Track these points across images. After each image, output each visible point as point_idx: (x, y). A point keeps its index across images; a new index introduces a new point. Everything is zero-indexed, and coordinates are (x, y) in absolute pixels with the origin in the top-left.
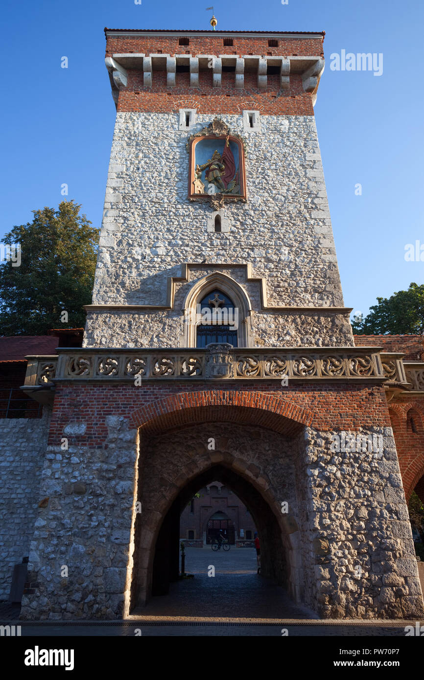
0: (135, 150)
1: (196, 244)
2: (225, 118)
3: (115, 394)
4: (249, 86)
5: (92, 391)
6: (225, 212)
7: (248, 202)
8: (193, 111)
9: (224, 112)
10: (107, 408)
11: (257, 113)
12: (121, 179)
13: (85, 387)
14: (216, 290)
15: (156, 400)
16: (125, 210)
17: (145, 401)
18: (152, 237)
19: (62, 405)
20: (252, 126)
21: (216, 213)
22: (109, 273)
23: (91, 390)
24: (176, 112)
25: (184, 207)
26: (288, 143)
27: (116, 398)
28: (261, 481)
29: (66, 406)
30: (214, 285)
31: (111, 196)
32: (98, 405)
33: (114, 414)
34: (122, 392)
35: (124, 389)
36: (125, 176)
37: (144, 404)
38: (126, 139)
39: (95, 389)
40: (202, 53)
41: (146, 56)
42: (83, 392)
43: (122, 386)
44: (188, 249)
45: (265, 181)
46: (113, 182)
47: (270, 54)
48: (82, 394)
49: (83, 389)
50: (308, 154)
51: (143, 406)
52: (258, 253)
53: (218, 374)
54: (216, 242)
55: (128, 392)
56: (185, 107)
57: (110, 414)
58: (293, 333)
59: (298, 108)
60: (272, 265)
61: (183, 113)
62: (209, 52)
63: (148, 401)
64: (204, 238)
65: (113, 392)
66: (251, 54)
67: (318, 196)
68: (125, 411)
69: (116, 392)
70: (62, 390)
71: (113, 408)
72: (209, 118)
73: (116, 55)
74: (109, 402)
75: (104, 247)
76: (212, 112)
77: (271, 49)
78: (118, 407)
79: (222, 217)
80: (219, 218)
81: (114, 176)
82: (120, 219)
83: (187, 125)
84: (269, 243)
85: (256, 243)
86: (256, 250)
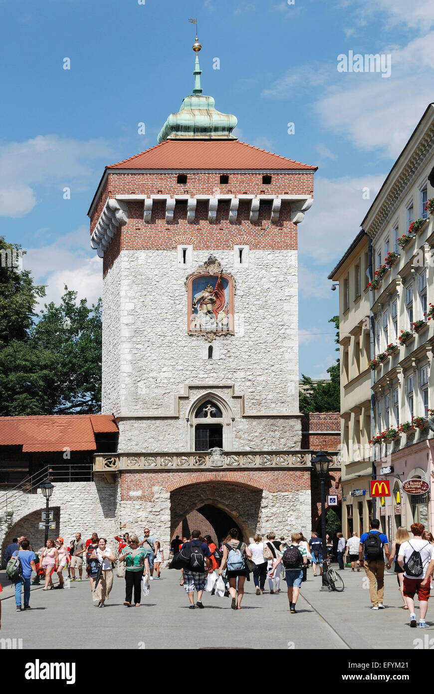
0: (141, 288)
1: (194, 369)
2: (217, 254)
4: (242, 218)
6: (217, 344)
7: (235, 335)
8: (189, 248)
9: (217, 247)
11: (246, 248)
12: (132, 316)
14: (209, 402)
16: (138, 343)
18: (161, 363)
20: (241, 263)
21: (210, 344)
24: (176, 248)
25: (185, 339)
26: (272, 279)
28: (234, 513)
30: (207, 399)
31: (126, 332)
36: (135, 314)
38: (132, 277)
40: (199, 194)
41: (147, 198)
44: (188, 373)
45: (250, 316)
46: (125, 320)
47: (263, 192)
50: (286, 290)
52: (241, 374)
53: (216, 465)
54: (209, 367)
56: (183, 243)
59: (285, 242)
60: (248, 383)
61: (180, 248)
62: (207, 191)
64: (199, 363)
66: (246, 194)
67: (291, 327)
72: (204, 256)
73: (119, 196)
75: (125, 372)
76: (208, 248)
77: (265, 187)
79: (214, 348)
80: (211, 349)
81: (125, 313)
82: (135, 350)
83: (184, 263)
84: (250, 367)
85: (239, 368)
86: (239, 373)
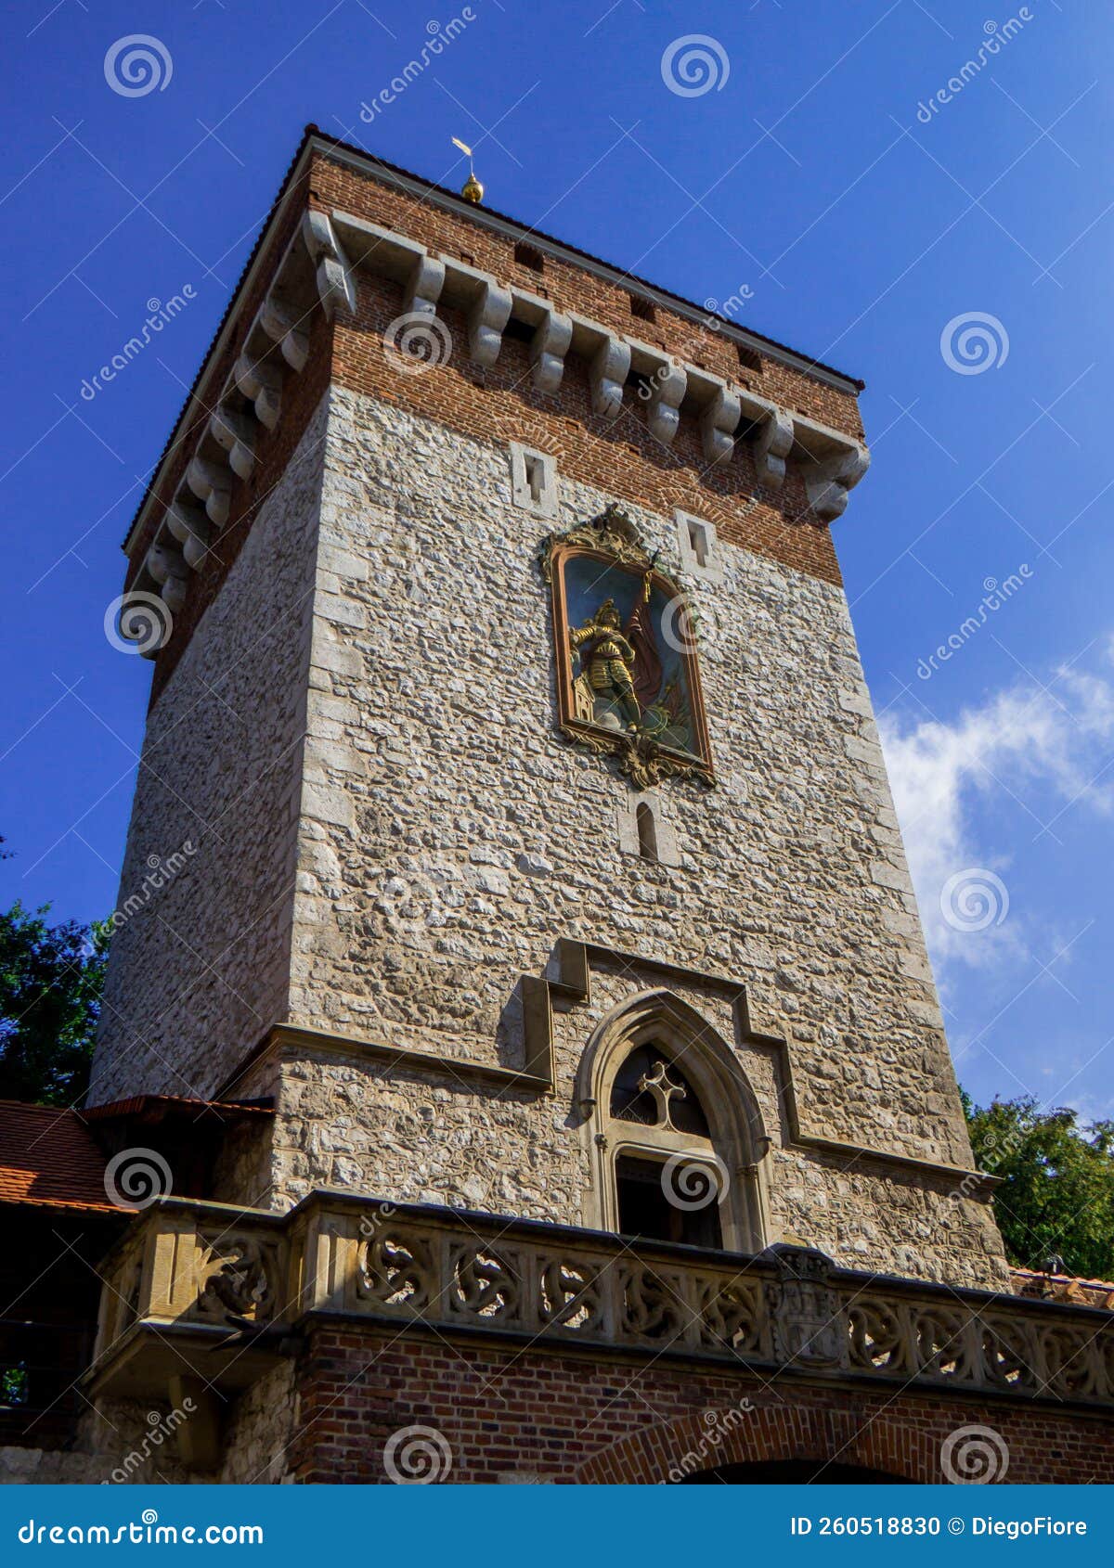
0: (393, 520)
1: (592, 881)
2: (636, 513)
3: (518, 1390)
4: (686, 445)
5: (441, 1372)
6: (663, 802)
7: (719, 788)
8: (550, 463)
9: (629, 495)
10: (499, 1440)
11: (709, 529)
12: (359, 604)
13: (417, 1351)
14: (660, 1050)
15: (646, 1427)
16: (376, 711)
17: (613, 1427)
18: (465, 823)
19: (342, 1414)
20: (700, 561)
21: (642, 797)
22: (342, 920)
23: (438, 1364)
24: (502, 447)
25: (552, 751)
26: (794, 645)
27: (521, 1407)
29: (360, 1421)
30: (651, 1031)
31: (328, 653)
32: (469, 1426)
33: (523, 1467)
34: (537, 1385)
35: (542, 1375)
36: (369, 597)
37: (608, 1439)
38: (365, 478)
39: (452, 1362)
40: (581, 311)
41: (429, 254)
42: (413, 1373)
43: (536, 1361)
44: (571, 892)
45: (752, 738)
46: (334, 605)
47: (745, 383)
48: (409, 1380)
49: (412, 1358)
50: (842, 693)
51: (610, 1446)
52: (757, 953)
53: (812, 1352)
54: (647, 890)
55: (558, 1388)
56: (525, 441)
57: (511, 1467)
58: (873, 1230)
59: (805, 554)
60: (792, 1000)
62: (600, 314)
63: (621, 1428)
64: (611, 865)
65: (511, 1382)
66: (701, 366)
67: (880, 819)
68: (555, 1457)
69: (521, 1384)
70: (341, 1354)
71: (518, 1442)
72: (595, 502)
73: (341, 216)
74: (502, 1417)
75: (318, 821)
76: (600, 483)
77: (749, 373)
78: (534, 1443)
79: (656, 816)
80: (644, 814)
81: (336, 585)
82: (364, 735)
83: (535, 497)
84: (781, 928)
85: (749, 922)
86: (750, 943)
